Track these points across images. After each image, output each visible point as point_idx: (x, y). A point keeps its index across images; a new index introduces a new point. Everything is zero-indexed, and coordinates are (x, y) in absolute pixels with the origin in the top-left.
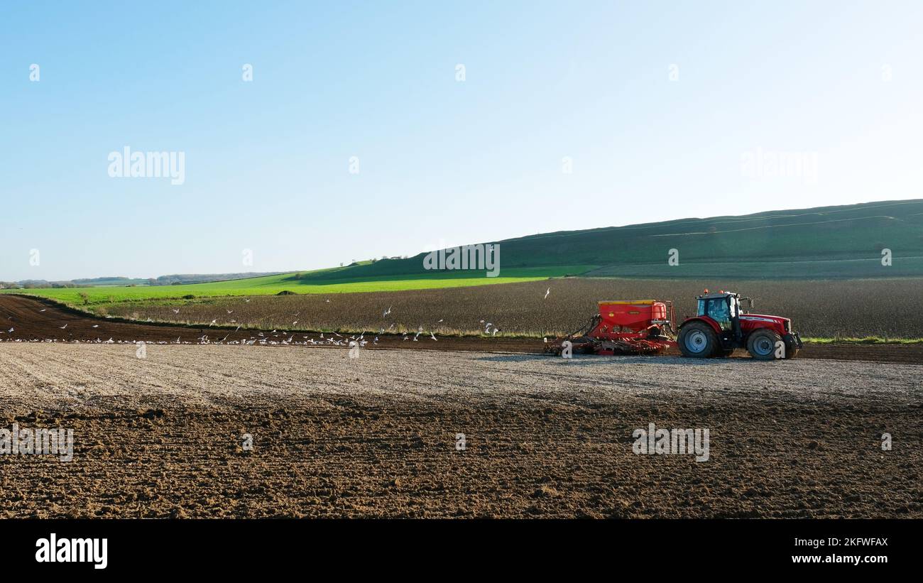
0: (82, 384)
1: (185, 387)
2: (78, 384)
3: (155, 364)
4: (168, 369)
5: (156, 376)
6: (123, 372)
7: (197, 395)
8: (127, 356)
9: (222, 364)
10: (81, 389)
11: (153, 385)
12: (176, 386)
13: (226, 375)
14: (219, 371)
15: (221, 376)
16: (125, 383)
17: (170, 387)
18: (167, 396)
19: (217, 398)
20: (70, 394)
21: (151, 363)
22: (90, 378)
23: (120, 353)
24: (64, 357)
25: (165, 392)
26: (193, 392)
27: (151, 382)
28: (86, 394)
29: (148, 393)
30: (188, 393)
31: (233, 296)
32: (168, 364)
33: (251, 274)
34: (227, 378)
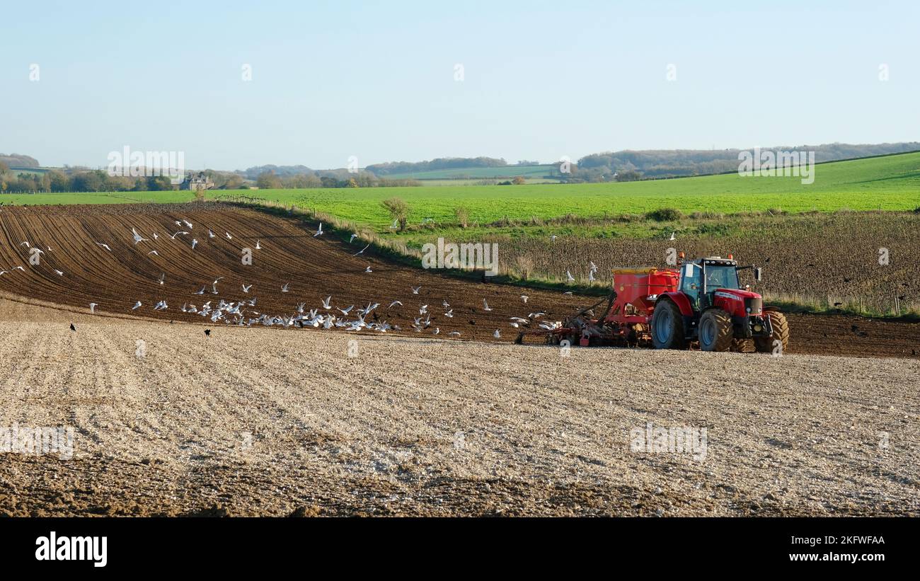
0: (407, 445)
1: (665, 469)
2: (397, 443)
3: (584, 401)
4: (618, 417)
5: (587, 434)
6: (502, 417)
7: (698, 494)
8: (511, 375)
9: (761, 410)
10: (404, 455)
11: (579, 457)
12: (641, 466)
13: (775, 443)
14: (753, 429)
15: (761, 444)
16: (510, 449)
17: (624, 465)
18: (621, 489)
19: (755, 507)
20: (380, 467)
21: (570, 397)
22: (422, 429)
23: (490, 366)
24: (358, 369)
25: (615, 480)
26: (688, 484)
27: (577, 450)
28: (417, 470)
29: (570, 480)
30: (675, 486)
31: (784, 213)
32: (616, 402)
33: (835, 148)
34: (779, 453)
